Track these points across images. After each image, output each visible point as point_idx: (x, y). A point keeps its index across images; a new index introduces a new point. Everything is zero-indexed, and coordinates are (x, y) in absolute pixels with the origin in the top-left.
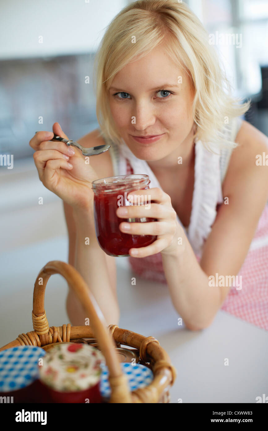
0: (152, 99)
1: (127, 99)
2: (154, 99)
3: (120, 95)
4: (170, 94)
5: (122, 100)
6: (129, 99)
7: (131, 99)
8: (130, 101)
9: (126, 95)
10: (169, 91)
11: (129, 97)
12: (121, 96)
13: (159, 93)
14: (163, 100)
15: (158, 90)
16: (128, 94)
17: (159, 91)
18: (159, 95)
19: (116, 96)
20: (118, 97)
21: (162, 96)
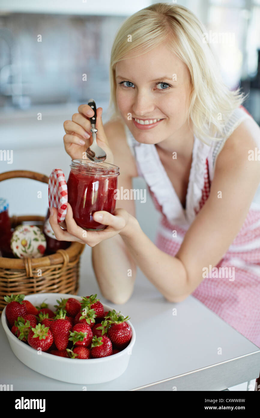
0: (153, 90)
1: (131, 88)
2: (154, 89)
3: (125, 84)
4: (168, 86)
5: (127, 88)
6: (133, 87)
7: (134, 88)
8: (134, 90)
9: (130, 84)
10: (167, 84)
11: (133, 86)
12: (127, 85)
13: (160, 85)
14: (161, 91)
15: (158, 81)
16: (132, 84)
17: (159, 83)
18: (159, 86)
19: (122, 84)
20: (124, 85)
21: (162, 87)
